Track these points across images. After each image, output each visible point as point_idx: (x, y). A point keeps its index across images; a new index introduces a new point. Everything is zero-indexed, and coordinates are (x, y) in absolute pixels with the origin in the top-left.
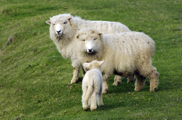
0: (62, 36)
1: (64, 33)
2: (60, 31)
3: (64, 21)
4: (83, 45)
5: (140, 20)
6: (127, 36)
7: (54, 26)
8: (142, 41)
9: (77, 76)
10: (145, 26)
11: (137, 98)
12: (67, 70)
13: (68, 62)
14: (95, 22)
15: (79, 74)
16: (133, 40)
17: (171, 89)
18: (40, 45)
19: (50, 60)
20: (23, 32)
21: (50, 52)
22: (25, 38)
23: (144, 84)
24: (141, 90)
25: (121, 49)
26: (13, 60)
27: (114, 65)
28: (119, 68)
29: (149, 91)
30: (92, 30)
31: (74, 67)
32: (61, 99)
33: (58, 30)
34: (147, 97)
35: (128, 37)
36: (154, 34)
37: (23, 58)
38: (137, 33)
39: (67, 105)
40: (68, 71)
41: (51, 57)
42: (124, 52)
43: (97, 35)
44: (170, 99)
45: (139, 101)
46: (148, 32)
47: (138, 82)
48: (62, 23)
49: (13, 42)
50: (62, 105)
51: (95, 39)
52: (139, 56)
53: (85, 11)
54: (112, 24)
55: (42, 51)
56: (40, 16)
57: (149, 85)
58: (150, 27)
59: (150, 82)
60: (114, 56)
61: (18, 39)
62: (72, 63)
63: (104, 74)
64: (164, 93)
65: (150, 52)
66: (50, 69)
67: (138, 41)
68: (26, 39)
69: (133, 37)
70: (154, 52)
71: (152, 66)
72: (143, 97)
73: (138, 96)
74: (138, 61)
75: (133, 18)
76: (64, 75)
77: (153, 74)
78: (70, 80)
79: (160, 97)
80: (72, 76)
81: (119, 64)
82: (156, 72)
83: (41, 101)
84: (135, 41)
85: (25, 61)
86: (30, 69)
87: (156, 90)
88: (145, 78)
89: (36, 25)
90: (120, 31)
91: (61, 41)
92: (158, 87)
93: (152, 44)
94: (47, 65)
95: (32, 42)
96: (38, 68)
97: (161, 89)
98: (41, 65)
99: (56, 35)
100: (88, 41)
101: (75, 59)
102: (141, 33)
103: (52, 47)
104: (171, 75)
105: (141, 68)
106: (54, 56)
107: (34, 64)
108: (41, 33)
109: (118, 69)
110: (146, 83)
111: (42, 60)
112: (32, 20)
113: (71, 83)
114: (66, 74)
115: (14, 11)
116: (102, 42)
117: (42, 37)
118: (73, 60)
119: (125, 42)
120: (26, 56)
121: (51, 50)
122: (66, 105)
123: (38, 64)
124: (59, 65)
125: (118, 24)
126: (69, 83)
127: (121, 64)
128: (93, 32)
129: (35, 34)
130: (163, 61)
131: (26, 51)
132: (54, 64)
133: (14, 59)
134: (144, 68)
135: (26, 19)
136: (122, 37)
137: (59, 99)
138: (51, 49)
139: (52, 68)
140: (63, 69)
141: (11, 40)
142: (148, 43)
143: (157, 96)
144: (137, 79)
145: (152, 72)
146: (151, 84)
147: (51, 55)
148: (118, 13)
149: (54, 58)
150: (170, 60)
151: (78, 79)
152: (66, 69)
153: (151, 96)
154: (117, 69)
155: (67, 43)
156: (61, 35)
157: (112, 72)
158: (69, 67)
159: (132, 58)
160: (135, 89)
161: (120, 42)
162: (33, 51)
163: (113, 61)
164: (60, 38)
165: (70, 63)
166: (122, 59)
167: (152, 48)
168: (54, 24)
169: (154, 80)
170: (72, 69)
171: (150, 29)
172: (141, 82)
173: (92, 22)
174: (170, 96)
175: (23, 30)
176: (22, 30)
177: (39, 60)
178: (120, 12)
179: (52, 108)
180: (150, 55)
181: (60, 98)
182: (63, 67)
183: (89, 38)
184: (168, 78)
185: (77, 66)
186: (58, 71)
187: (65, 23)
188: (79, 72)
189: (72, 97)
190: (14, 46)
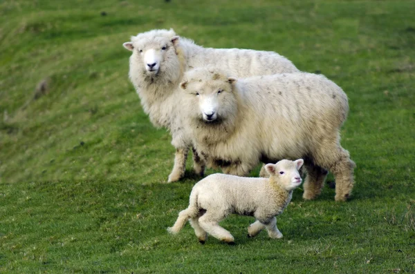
0: (157, 75)
1: (163, 69)
2: (154, 65)
3: (163, 44)
4: (194, 104)
5: (318, 49)
6: (287, 80)
7: (142, 53)
8: (321, 92)
9: (182, 166)
10: (327, 61)
11: (307, 215)
12: (161, 154)
13: (164, 136)
14: (224, 53)
15: (187, 163)
16: (301, 91)
17: (380, 196)
18: (104, 99)
19: (125, 132)
20: (68, 71)
21: (125, 114)
22: (74, 83)
23: (323, 184)
24: (317, 198)
25: (274, 109)
26: (46, 131)
27: (261, 143)
28: (270, 149)
29: (333, 199)
30: (215, 73)
31: (176, 148)
32: (148, 215)
33: (151, 62)
34: (329, 214)
35: (291, 83)
36: (346, 79)
37: (68, 126)
38: (310, 76)
39: (161, 228)
40: (163, 155)
41: (127, 125)
42: (282, 116)
43: (224, 84)
44: (377, 217)
45: (313, 221)
46: (333, 74)
47: (311, 180)
48: (159, 47)
49: (47, 93)
50: (150, 227)
51: (219, 92)
52: (314, 123)
53: (200, 29)
54: (260, 56)
55: (108, 112)
56: (105, 38)
57: (334, 187)
58: (338, 64)
59: (337, 181)
60: (260, 124)
61: (59, 85)
62: (173, 137)
63: (241, 162)
64: (365, 205)
65: (338, 117)
66: (124, 150)
67: (312, 91)
68: (75, 87)
69: (300, 83)
70: (346, 115)
71: (341, 147)
72: (321, 213)
73: (310, 210)
74: (312, 133)
75: (302, 44)
76: (155, 163)
77: (341, 164)
78: (167, 176)
79: (356, 213)
80: (171, 167)
81: (272, 140)
82: (348, 160)
83: (105, 219)
84: (305, 92)
85: (72, 134)
86: (82, 152)
87: (349, 199)
88: (325, 173)
89: (96, 56)
90: (278, 71)
91: (154, 87)
92: (353, 191)
93: (341, 100)
94: (118, 142)
95: (87, 93)
96: (98, 149)
97: (358, 195)
98: (105, 142)
99: (145, 72)
100: (204, 96)
101: (179, 129)
102: (320, 77)
103: (129, 104)
104: (381, 167)
105: (318, 150)
106: (133, 124)
107: (91, 139)
108: (108, 74)
109: (269, 151)
110: (328, 182)
111: (108, 131)
112: (88, 47)
113: (170, 180)
114: (158, 163)
115: (49, 27)
116: (235, 96)
117: (109, 83)
118: (175, 130)
119: (284, 94)
120: (75, 123)
121: (127, 110)
122: (158, 229)
123: (99, 141)
124: (145, 143)
125: (273, 56)
126: (164, 182)
127: (275, 140)
128: (217, 77)
129: (94, 76)
130: (365, 137)
131: (76, 113)
132: (133, 140)
133: (50, 128)
134: (323, 150)
135: (75, 44)
136: (278, 83)
137: (143, 214)
138: (128, 107)
139: (128, 150)
140: (152, 151)
141: (43, 89)
142: (334, 97)
143: (350, 210)
144: (309, 174)
145: (341, 160)
146: (337, 186)
147: (128, 121)
148: (270, 33)
149: (133, 128)
150: (378, 136)
151: (183, 172)
152: (160, 151)
153: (339, 210)
154: (267, 152)
155: (165, 92)
156: (156, 72)
157: (256, 159)
158: (164, 147)
159: (298, 127)
160: (305, 196)
161: (272, 94)
162: (90, 113)
163: (259, 136)
164: (152, 80)
165: (168, 138)
166: (277, 129)
167: (342, 108)
168: (141, 51)
169: (345, 178)
170: (171, 152)
171: (338, 68)
172: (317, 180)
173: (217, 51)
174: (379, 212)
175: (69, 66)
176: (66, 68)
177: (102, 131)
178: (274, 31)
179: (129, 234)
180: (336, 122)
181: (146, 213)
182: (153, 146)
183: (208, 89)
184: (375, 173)
185: (183, 145)
186: (142, 156)
187: (164, 48)
188: (186, 158)
189: (171, 211)
190: (48, 100)
